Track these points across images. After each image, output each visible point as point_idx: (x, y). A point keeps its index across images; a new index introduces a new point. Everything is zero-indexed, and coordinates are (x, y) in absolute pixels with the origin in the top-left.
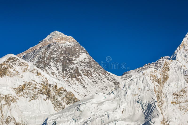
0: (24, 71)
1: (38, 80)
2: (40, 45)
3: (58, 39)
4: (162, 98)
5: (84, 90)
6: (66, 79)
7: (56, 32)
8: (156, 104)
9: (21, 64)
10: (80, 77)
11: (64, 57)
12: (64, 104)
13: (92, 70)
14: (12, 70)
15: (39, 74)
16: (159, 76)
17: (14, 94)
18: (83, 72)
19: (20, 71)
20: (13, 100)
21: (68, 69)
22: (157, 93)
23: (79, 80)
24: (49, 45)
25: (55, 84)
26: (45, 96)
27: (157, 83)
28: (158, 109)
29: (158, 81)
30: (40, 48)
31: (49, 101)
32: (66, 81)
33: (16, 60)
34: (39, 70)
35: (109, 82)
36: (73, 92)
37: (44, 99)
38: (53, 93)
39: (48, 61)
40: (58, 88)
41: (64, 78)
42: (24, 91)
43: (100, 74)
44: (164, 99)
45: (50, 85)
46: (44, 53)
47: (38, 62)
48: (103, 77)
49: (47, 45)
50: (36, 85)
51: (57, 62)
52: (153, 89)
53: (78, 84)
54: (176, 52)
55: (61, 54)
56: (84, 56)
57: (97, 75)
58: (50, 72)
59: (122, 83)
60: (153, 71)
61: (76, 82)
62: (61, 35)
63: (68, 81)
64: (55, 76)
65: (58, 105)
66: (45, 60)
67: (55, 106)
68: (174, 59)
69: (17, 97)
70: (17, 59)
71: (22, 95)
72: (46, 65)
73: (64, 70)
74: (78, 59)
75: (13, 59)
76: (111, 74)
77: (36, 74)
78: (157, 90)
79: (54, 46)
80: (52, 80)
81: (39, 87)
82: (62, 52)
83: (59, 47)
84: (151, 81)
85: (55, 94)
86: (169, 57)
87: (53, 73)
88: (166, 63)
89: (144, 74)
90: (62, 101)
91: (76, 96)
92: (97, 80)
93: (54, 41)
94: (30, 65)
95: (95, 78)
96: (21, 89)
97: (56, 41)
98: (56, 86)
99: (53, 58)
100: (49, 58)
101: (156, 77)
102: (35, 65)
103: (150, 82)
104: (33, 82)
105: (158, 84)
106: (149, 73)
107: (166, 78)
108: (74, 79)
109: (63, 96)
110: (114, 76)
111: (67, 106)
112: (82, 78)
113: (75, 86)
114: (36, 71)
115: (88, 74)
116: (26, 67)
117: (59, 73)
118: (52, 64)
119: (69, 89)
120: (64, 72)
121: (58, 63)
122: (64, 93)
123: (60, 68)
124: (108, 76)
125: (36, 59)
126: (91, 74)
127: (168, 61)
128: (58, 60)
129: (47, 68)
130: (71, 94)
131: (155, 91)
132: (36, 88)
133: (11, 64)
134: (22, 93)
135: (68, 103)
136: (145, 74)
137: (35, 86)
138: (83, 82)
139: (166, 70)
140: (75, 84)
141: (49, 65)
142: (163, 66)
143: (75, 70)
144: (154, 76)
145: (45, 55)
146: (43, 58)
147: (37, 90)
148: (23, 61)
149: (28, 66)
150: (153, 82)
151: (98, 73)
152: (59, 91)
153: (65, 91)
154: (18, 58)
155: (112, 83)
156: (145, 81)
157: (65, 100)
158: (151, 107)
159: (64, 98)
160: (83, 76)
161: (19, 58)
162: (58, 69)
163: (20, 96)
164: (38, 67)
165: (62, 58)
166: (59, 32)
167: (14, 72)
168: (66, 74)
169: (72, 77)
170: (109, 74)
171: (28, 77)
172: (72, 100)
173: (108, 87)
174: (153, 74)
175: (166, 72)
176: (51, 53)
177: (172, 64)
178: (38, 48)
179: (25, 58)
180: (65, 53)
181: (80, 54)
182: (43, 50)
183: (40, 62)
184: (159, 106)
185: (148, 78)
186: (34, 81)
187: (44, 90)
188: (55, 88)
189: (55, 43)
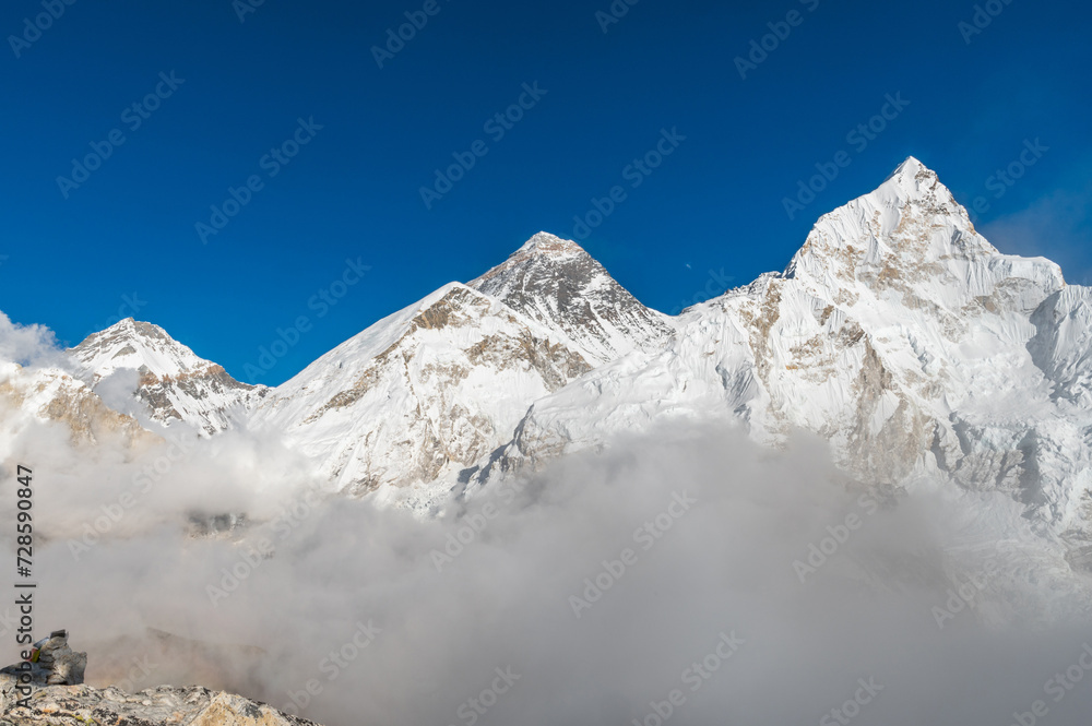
0: (482, 316)
1: (512, 331)
2: (511, 262)
3: (547, 249)
4: (767, 359)
5: (602, 348)
6: (566, 326)
7: (542, 233)
8: (755, 370)
9: (476, 301)
10: (593, 322)
11: (561, 283)
12: (564, 376)
13: (618, 306)
14: (458, 314)
15: (511, 319)
16: (758, 313)
17: (463, 360)
18: (599, 312)
19: (475, 315)
20: (464, 373)
21: (568, 307)
22: (755, 349)
23: (591, 328)
24: (531, 261)
25: (544, 338)
26: (526, 363)
27: (754, 328)
28: (759, 381)
29: (757, 323)
30: (513, 267)
31: (534, 371)
32: (566, 331)
33: (465, 295)
34: (513, 313)
35: (654, 329)
36: (582, 353)
37: (524, 369)
38: (542, 355)
39: (528, 293)
40: (551, 346)
41: (562, 326)
42: (485, 354)
43: (635, 313)
44: (771, 361)
45: (535, 340)
46: (520, 278)
47: (509, 296)
48: (641, 320)
49: (525, 262)
50: (507, 341)
51: (547, 295)
52: (747, 340)
53: (590, 335)
54: (793, 261)
55: (553, 277)
56: (600, 281)
57: (629, 316)
58: (533, 314)
59: (680, 331)
60: (745, 304)
61: (587, 331)
62: (553, 238)
63: (570, 330)
64: (543, 321)
65: (553, 381)
66: (523, 292)
67: (547, 381)
68: (791, 276)
69: (471, 366)
70: (468, 292)
71: (480, 363)
72: (524, 300)
73: (561, 308)
74: (588, 285)
75: (459, 291)
76: (656, 312)
77: (507, 320)
78: (754, 342)
79: (539, 263)
80: (540, 330)
81: (513, 345)
82: (556, 274)
83: (550, 264)
84: (742, 324)
85: (545, 357)
86: (779, 274)
87: (539, 317)
88: (773, 286)
89: (725, 311)
90: (559, 372)
91: (588, 359)
92: (629, 326)
93: (540, 252)
94: (494, 301)
95: (625, 323)
96: (477, 351)
97: (542, 252)
98: (547, 341)
99: (538, 287)
100: (531, 287)
101: (752, 316)
102: (503, 301)
103: (739, 326)
104: (501, 335)
105: (758, 331)
106: (737, 308)
107: (773, 317)
108: (583, 326)
109: (562, 361)
110: (665, 317)
111: (570, 380)
112: (598, 324)
113: (585, 340)
114: (505, 313)
115: (610, 315)
116: (486, 307)
117: (551, 315)
118: (537, 298)
119: (573, 347)
120: (562, 314)
121: (549, 296)
122: (563, 355)
123: (554, 305)
124: (650, 317)
125: (506, 290)
126: (615, 315)
127: (776, 281)
128: (549, 290)
129: (527, 307)
130: (576, 356)
131: (752, 345)
132: (507, 348)
133: (457, 302)
134: (479, 358)
135: (571, 375)
136: (729, 311)
137: (505, 344)
138: (601, 332)
139: (773, 301)
140: (585, 336)
141: (532, 300)
142: (765, 292)
143: (584, 307)
144: (748, 313)
145: (522, 282)
146: (519, 287)
147: (510, 351)
148: (479, 294)
149: (489, 304)
150: (745, 326)
151: (629, 312)
152: (554, 352)
153: (565, 350)
154: (470, 289)
155: (659, 332)
156: (728, 323)
157: (566, 368)
158: (743, 379)
159: (563, 365)
160: (600, 319)
161: (472, 289)
162: (549, 308)
163: (476, 364)
164: (510, 305)
165: (556, 285)
166: (547, 234)
167: (464, 317)
168: (566, 317)
169: (578, 322)
170: (653, 315)
171: (490, 326)
172: (580, 368)
173: (652, 340)
174: (746, 310)
175: (773, 305)
176: (535, 277)
177: (787, 288)
178: (509, 269)
179: (482, 289)
180: (562, 276)
181: (591, 276)
182: (517, 270)
183: (514, 296)
184: (760, 375)
185: (735, 320)
186: (503, 333)
187: (523, 351)
188: (546, 345)
189: (542, 256)
